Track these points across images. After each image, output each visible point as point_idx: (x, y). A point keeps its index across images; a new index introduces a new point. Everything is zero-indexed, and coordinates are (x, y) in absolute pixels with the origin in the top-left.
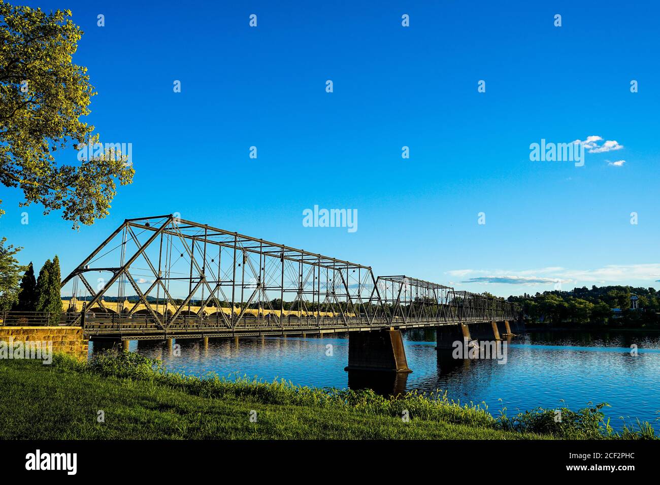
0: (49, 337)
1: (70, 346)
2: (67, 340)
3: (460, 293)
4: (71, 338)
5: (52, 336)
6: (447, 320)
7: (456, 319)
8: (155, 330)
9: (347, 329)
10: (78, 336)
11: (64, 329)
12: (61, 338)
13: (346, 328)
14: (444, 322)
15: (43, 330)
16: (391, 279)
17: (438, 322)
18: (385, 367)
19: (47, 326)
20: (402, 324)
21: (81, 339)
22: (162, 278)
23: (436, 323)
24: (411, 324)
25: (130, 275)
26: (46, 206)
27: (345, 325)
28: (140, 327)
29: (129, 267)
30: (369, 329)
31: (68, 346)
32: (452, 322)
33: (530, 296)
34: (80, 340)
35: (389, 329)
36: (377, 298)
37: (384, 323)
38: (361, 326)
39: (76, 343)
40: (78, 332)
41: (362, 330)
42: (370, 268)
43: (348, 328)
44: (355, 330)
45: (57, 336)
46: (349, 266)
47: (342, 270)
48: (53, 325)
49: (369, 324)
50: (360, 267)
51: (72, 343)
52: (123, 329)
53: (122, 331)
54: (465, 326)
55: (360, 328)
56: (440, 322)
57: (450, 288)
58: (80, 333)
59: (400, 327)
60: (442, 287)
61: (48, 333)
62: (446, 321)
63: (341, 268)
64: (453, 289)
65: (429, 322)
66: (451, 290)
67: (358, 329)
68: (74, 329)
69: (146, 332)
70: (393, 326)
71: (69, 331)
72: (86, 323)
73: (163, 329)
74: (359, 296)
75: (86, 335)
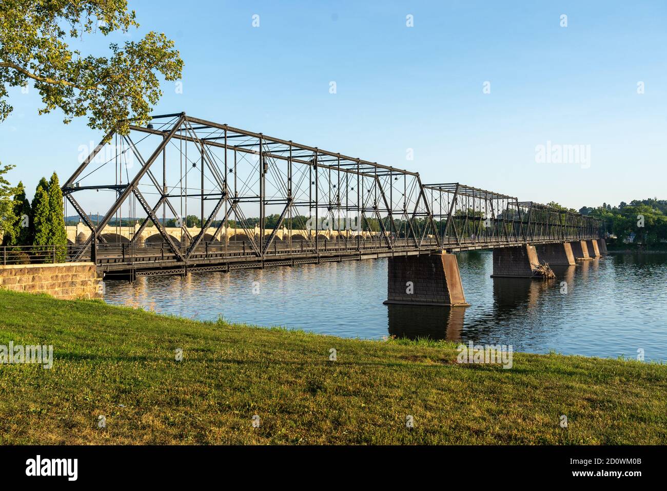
0: (57, 276)
1: (82, 287)
2: (79, 280)
3: (525, 204)
4: (82, 277)
5: (60, 275)
6: (509, 240)
7: (520, 238)
8: (173, 262)
9: (392, 254)
10: (90, 274)
11: (73, 266)
12: (70, 278)
13: (391, 252)
14: (506, 243)
15: (50, 268)
16: (440, 188)
17: (498, 242)
18: (436, 300)
19: (53, 263)
20: (455, 246)
21: (94, 277)
22: (168, 196)
23: (496, 244)
24: (466, 245)
25: (140, 194)
26: (66, 112)
27: (389, 248)
28: (156, 260)
29: (138, 184)
30: (417, 253)
31: (80, 286)
32: (515, 243)
33: (612, 207)
34: (93, 280)
35: (440, 252)
36: (426, 213)
37: (433, 245)
38: (407, 249)
39: (89, 282)
40: (90, 268)
41: (409, 254)
42: (417, 175)
43: (393, 252)
44: (400, 254)
45: (66, 275)
46: (393, 173)
47: (380, 178)
48: (59, 262)
49: (416, 246)
50: (405, 173)
51: (84, 283)
52: (136, 263)
53: (136, 265)
54: (531, 247)
55: (407, 252)
56: (501, 243)
57: (512, 198)
58: (92, 270)
59: (453, 250)
60: (504, 197)
61: (55, 272)
62: (507, 242)
63: (380, 175)
64: (516, 199)
65: (487, 242)
66: (514, 201)
67: (405, 254)
68: (85, 266)
69: (163, 265)
70: (445, 249)
71: (80, 269)
72: (97, 257)
73: (182, 261)
74: (405, 211)
75: (99, 272)
